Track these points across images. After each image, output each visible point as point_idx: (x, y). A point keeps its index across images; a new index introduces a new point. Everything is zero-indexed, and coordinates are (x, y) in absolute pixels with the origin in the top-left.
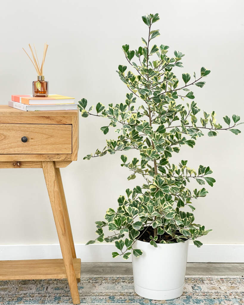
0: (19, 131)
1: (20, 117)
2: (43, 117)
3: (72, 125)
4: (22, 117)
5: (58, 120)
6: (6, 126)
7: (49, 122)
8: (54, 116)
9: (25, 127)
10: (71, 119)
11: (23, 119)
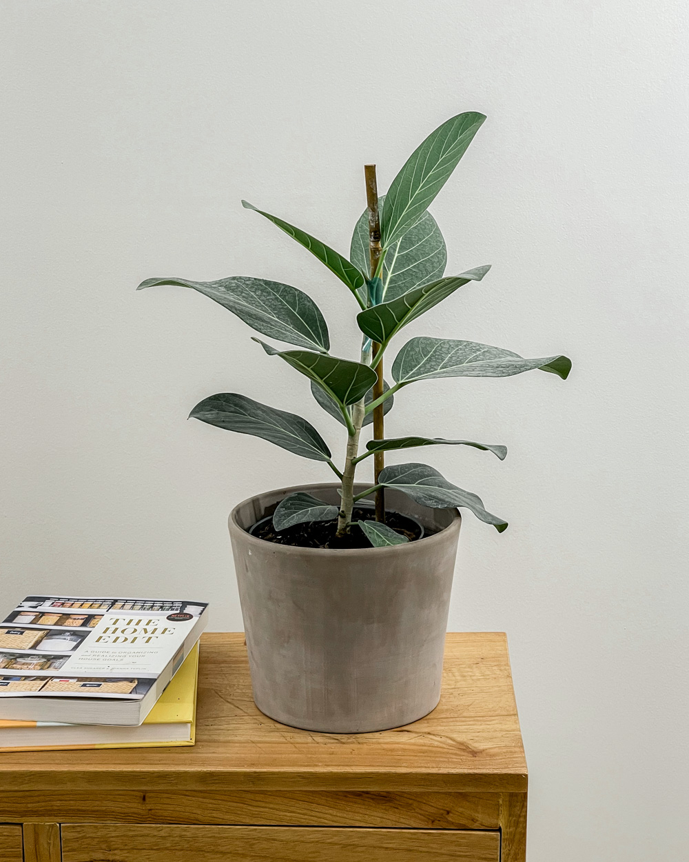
0: (244, 856)
1: (249, 796)
2: (359, 794)
3: (500, 830)
4: (259, 797)
5: (432, 810)
6: (181, 836)
7: (391, 817)
8: (416, 790)
9: (274, 840)
10: (498, 805)
11: (263, 805)
